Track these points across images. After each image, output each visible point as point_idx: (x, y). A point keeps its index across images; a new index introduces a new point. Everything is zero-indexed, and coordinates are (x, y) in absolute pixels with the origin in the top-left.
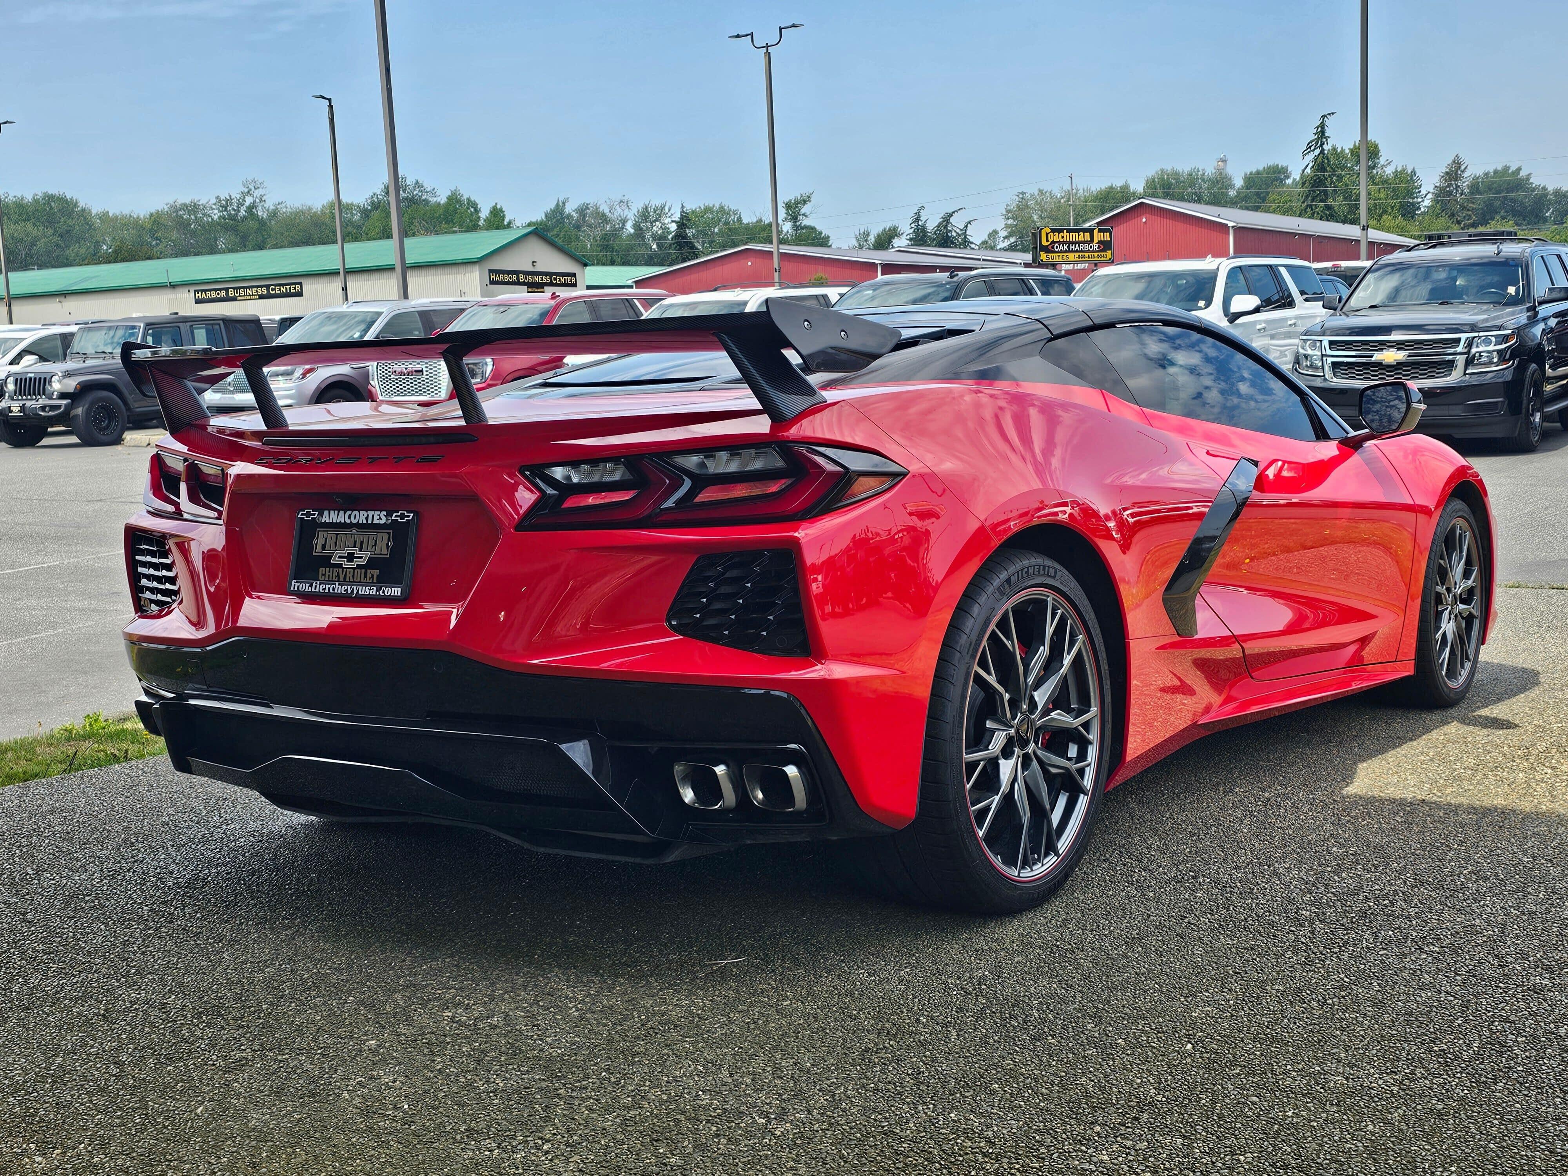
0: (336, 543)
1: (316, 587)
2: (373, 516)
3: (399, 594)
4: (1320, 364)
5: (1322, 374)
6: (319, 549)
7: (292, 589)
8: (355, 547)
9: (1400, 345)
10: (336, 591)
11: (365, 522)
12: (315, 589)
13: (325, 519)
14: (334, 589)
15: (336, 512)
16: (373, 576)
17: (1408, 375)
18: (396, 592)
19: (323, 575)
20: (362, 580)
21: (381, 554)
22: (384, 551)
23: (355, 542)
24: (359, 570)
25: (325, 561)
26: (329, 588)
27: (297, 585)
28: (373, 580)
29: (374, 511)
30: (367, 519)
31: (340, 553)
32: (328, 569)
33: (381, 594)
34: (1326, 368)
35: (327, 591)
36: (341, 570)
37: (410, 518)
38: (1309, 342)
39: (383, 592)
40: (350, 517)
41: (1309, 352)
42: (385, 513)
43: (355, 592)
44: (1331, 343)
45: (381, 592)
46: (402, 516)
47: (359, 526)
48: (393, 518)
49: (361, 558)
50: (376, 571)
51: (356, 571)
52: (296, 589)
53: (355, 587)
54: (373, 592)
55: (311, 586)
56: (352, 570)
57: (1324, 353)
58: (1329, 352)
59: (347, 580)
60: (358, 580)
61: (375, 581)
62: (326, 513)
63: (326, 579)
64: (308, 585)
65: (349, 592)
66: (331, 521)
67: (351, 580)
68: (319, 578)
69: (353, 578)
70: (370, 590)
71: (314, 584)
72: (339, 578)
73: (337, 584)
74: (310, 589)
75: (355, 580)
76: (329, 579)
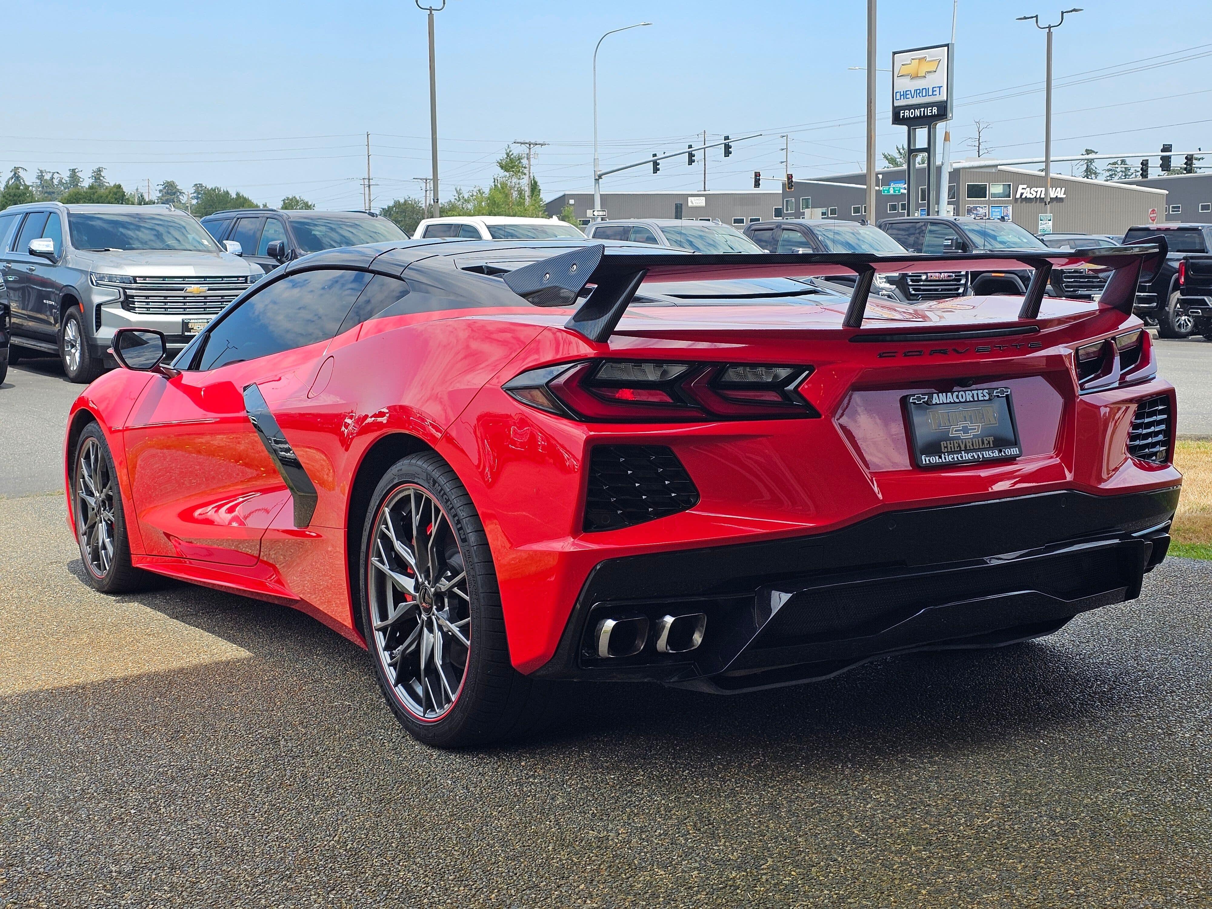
0: (949, 420)
1: (945, 457)
2: (977, 394)
3: (1018, 453)
6: (936, 426)
7: (924, 462)
8: (967, 421)
10: (964, 459)
11: (971, 399)
12: (945, 459)
13: (935, 399)
14: (962, 457)
15: (944, 394)
16: (989, 442)
18: (1014, 451)
19: (945, 447)
20: (981, 447)
21: (990, 424)
22: (993, 421)
23: (965, 417)
24: (976, 440)
26: (957, 457)
27: (927, 459)
28: (990, 445)
29: (978, 389)
30: (973, 396)
31: (956, 428)
32: (947, 443)
33: (1003, 455)
35: (956, 459)
36: (960, 441)
37: (1008, 393)
40: (957, 397)
42: (988, 391)
43: (981, 457)
45: (1003, 453)
46: (1003, 392)
47: (966, 403)
48: (995, 394)
49: (975, 429)
50: (990, 438)
51: (973, 440)
52: (928, 462)
53: (979, 453)
54: (996, 454)
55: (940, 457)
56: (970, 441)
59: (968, 448)
60: (978, 447)
61: (992, 446)
62: (935, 395)
63: (949, 450)
64: (937, 457)
65: (976, 457)
66: (941, 402)
67: (972, 448)
68: (943, 450)
69: (973, 446)
70: (993, 453)
71: (943, 456)
72: (960, 448)
73: (963, 452)
74: (940, 461)
75: (975, 447)
76: (953, 450)
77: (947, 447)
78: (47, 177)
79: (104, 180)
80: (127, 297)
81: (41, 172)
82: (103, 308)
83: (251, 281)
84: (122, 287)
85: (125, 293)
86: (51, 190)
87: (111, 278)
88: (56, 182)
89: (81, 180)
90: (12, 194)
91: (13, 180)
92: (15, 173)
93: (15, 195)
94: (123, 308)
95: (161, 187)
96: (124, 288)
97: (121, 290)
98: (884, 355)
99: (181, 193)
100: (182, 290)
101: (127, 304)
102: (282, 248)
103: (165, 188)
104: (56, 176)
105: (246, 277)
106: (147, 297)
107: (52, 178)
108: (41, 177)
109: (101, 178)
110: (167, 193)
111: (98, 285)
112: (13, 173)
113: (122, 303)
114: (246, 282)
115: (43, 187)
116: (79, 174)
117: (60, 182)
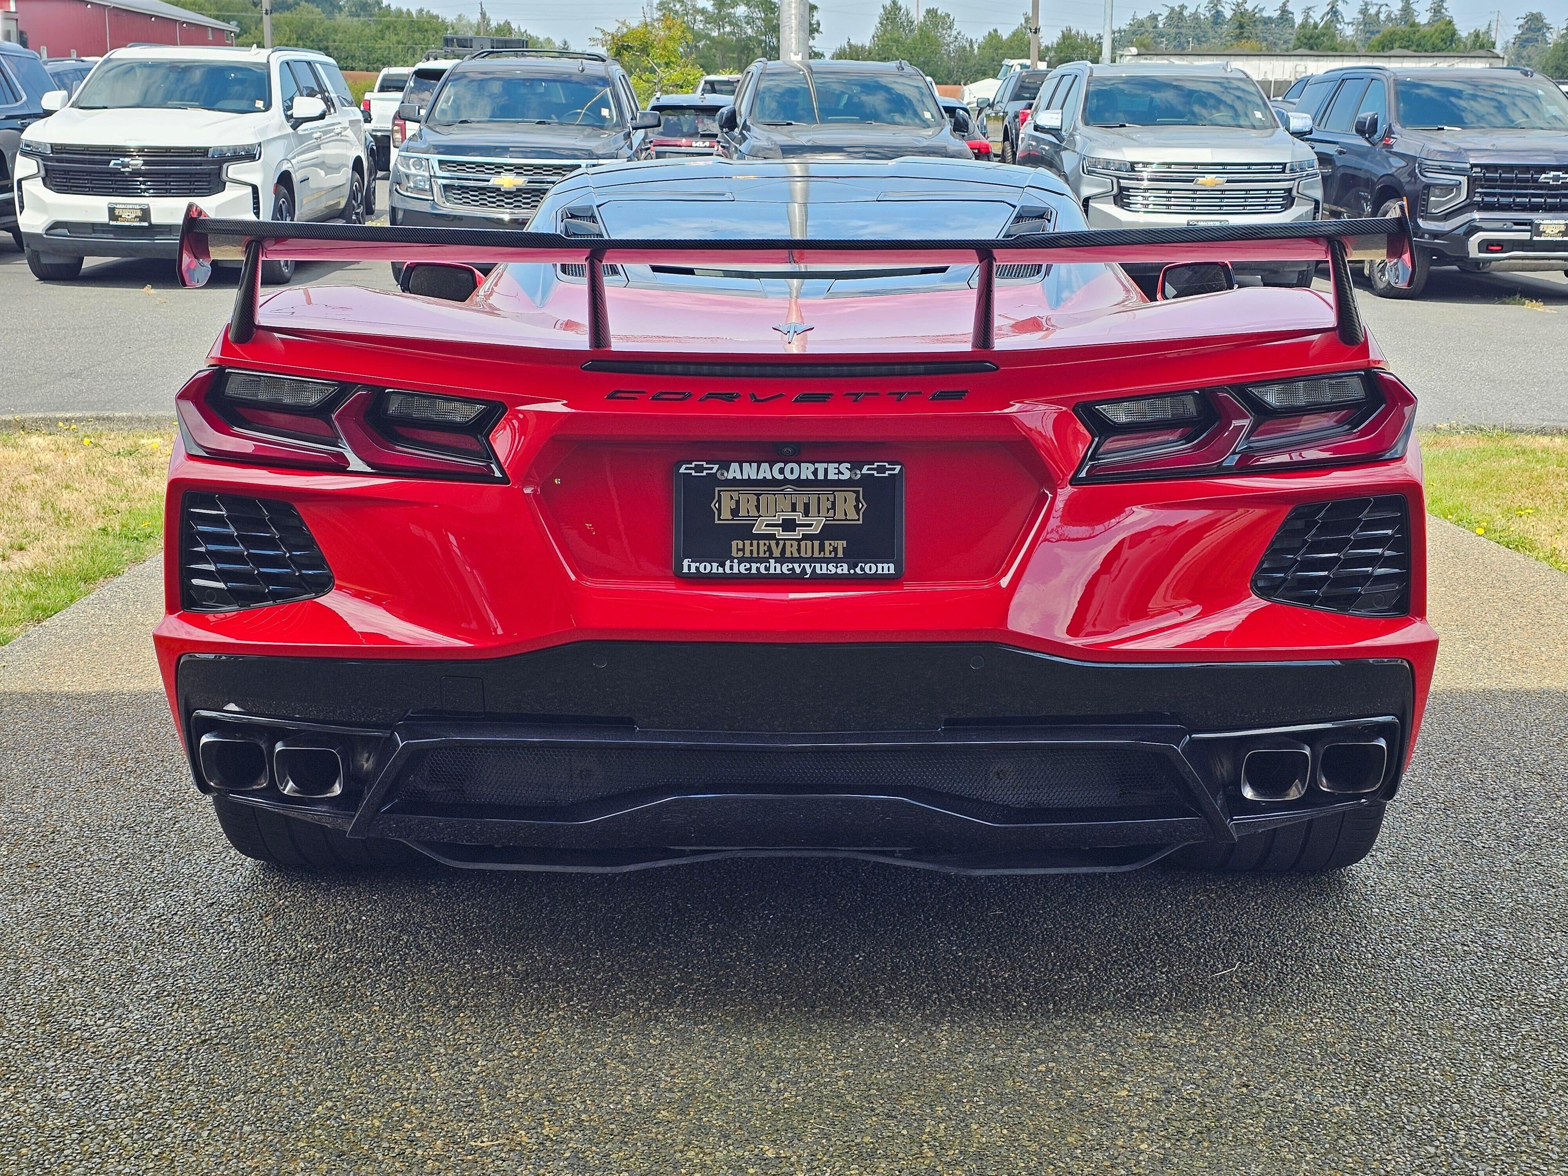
0: (758, 506)
1: (732, 566)
2: (826, 469)
3: (891, 572)
4: (427, 187)
5: (432, 198)
6: (726, 514)
7: (686, 570)
8: (794, 510)
9: (518, 169)
10: (772, 571)
11: (811, 477)
12: (732, 569)
13: (734, 472)
14: (767, 569)
15: (755, 465)
16: (837, 548)
17: (511, 204)
18: (888, 568)
19: (738, 550)
20: (816, 555)
21: (846, 520)
22: (852, 514)
23: (795, 504)
24: (809, 543)
25: (745, 532)
26: (758, 568)
27: (693, 565)
28: (836, 554)
29: (828, 462)
30: (815, 473)
31: (767, 519)
32: (747, 542)
34: (435, 189)
35: (754, 571)
36: (773, 543)
37: (896, 472)
38: (412, 160)
39: (862, 569)
40: (781, 471)
41: (413, 171)
42: (849, 465)
43: (809, 571)
44: (441, 162)
45: (858, 570)
46: (881, 469)
47: (799, 483)
48: (864, 471)
49: (811, 525)
50: (840, 542)
51: (803, 543)
52: (691, 571)
53: (807, 565)
54: (843, 569)
55: (722, 565)
56: (795, 543)
57: (432, 174)
58: (440, 173)
59: (788, 555)
60: (809, 555)
61: (840, 554)
62: (735, 466)
63: (748, 554)
64: (715, 565)
65: (798, 571)
66: (745, 477)
67: (796, 555)
68: (734, 554)
69: (799, 553)
70: (837, 567)
71: (728, 563)
72: (771, 553)
73: (772, 561)
74: (721, 570)
75: (803, 554)
76: (755, 555)
77: (743, 550)
78: (1373, 11)
79: (1446, 13)
80: (1121, 189)
81: (1366, 4)
82: (1092, 204)
83: (1291, 170)
84: (1116, 177)
85: (1118, 183)
86: (1376, 28)
87: (1107, 163)
88: (1382, 17)
89: (1416, 14)
90: (1308, 36)
91: (1329, 16)
92: (1333, 7)
93: (1311, 37)
94: (1116, 203)
95: (1522, 22)
96: (1119, 178)
97: (1115, 180)
98: (619, 395)
99: (1548, 29)
100: (1192, 181)
101: (1121, 198)
102: (1374, 123)
103: (1527, 22)
104: (1384, 9)
105: (1284, 165)
106: (1169, 190)
107: (1378, 13)
108: (1364, 11)
109: (1443, 11)
110: (1529, 29)
111: (1090, 173)
112: (1330, 7)
113: (1115, 197)
114: (1283, 172)
115: (1365, 25)
116: (1414, 6)
117: (1389, 18)
